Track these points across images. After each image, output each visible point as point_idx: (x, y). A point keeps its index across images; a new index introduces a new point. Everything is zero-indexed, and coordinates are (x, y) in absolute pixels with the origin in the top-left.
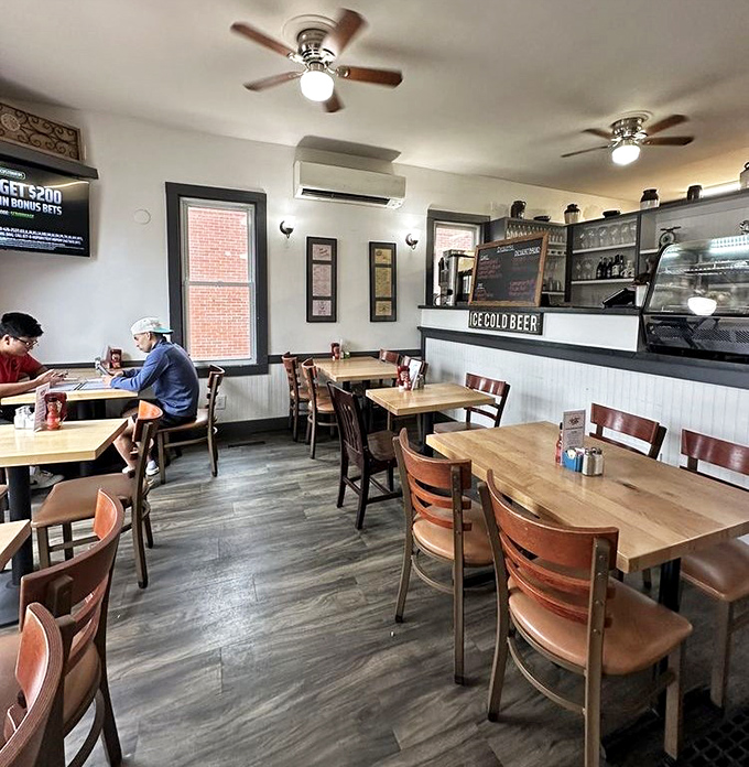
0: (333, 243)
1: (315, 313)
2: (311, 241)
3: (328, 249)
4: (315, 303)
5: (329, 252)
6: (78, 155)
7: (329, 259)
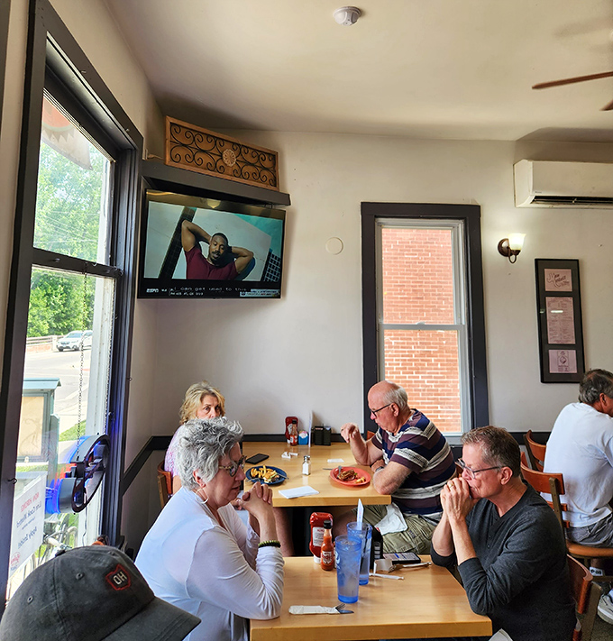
0: (574, 266)
1: (553, 369)
2: (540, 265)
3: (567, 274)
4: (553, 354)
5: (569, 279)
6: (275, 181)
7: (569, 288)
